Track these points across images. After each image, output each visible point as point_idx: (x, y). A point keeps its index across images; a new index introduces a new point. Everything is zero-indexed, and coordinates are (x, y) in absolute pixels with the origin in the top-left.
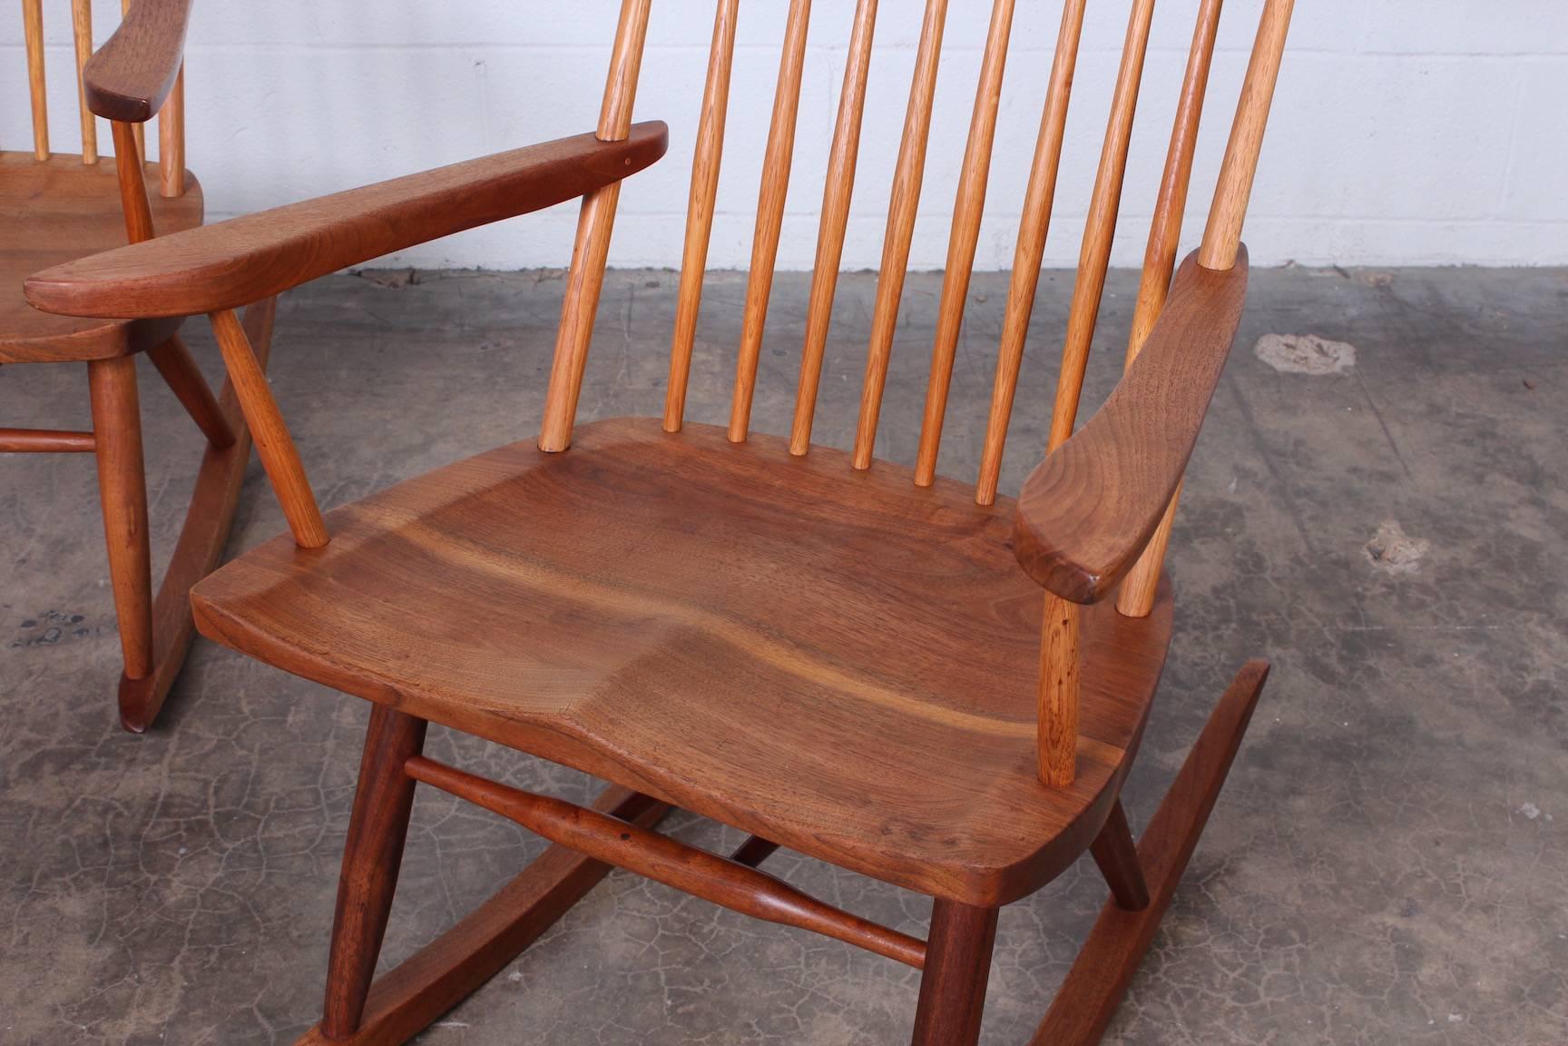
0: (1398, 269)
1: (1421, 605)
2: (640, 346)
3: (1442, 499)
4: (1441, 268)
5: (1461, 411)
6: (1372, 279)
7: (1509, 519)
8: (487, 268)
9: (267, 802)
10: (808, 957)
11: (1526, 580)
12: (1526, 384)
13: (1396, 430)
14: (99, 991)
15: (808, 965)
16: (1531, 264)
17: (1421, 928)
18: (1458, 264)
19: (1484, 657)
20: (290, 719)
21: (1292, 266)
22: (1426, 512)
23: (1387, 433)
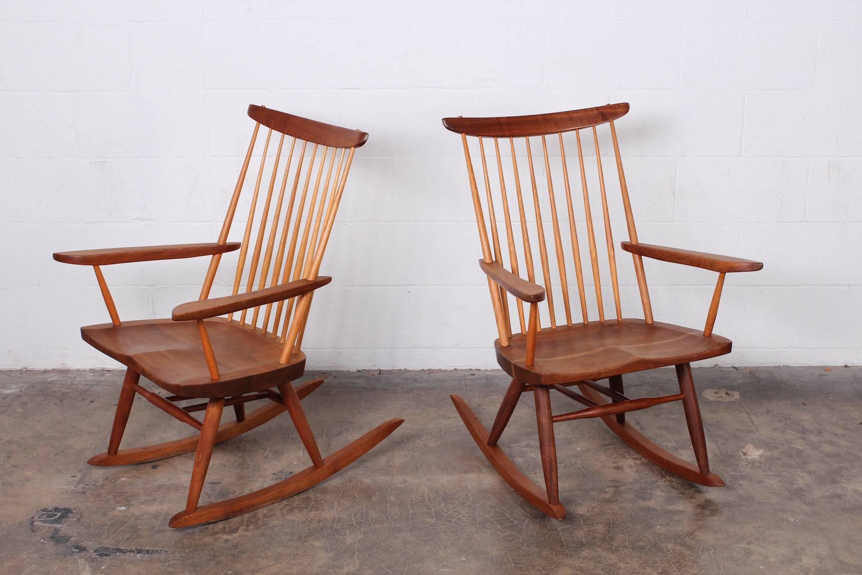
0: (758, 367)
1: (760, 467)
2: (471, 394)
3: (770, 438)
4: (775, 367)
5: (778, 412)
6: (748, 371)
7: (793, 443)
8: (408, 369)
9: (372, 519)
10: (556, 555)
11: (797, 460)
12: (803, 403)
13: (754, 418)
14: (333, 563)
15: (556, 556)
16: (810, 365)
17: (752, 547)
18: (782, 365)
19: (780, 481)
20: (373, 499)
21: (717, 367)
22: (763, 442)
23: (750, 418)
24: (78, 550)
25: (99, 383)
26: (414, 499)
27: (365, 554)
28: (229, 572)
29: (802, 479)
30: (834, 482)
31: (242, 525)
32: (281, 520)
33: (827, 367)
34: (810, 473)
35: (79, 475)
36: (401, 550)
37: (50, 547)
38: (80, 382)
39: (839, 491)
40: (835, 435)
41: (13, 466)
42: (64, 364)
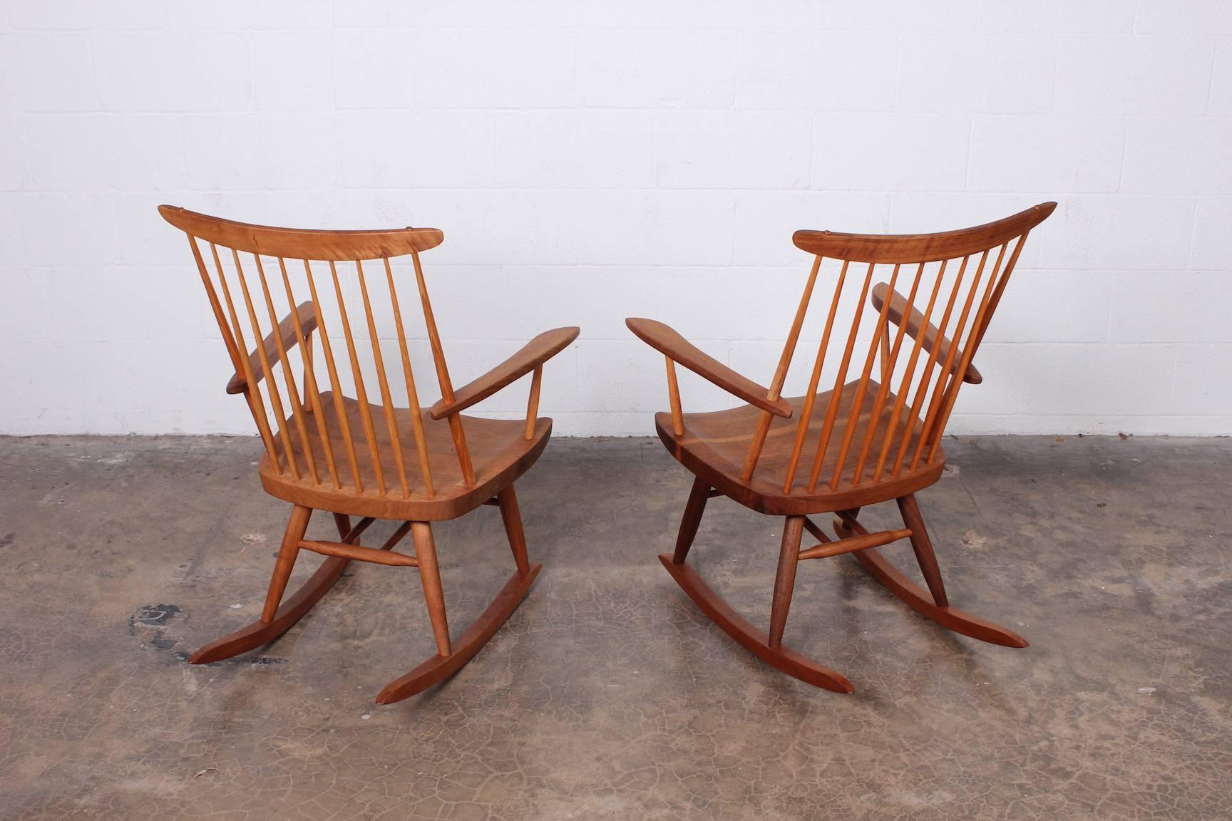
0: (980, 436)
1: (983, 558)
3: (994, 522)
4: (999, 436)
5: (1004, 490)
6: (968, 440)
7: (1021, 529)
8: (575, 436)
9: (529, 622)
11: (1026, 550)
12: (1033, 481)
13: (976, 498)
16: (1039, 434)
18: (1007, 434)
19: (1007, 576)
22: (987, 527)
23: (972, 499)
24: (183, 658)
25: (217, 452)
26: (579, 596)
27: (519, 665)
28: (359, 687)
29: (1032, 574)
30: (1069, 577)
31: (375, 628)
32: (422, 621)
33: (1059, 436)
34: (1041, 566)
35: (189, 564)
36: (563, 660)
37: (151, 653)
38: (195, 450)
39: (1075, 589)
40: (1070, 519)
41: (114, 553)
42: (178, 429)
